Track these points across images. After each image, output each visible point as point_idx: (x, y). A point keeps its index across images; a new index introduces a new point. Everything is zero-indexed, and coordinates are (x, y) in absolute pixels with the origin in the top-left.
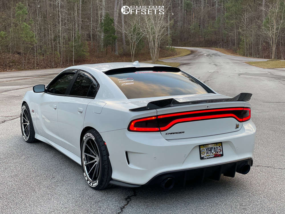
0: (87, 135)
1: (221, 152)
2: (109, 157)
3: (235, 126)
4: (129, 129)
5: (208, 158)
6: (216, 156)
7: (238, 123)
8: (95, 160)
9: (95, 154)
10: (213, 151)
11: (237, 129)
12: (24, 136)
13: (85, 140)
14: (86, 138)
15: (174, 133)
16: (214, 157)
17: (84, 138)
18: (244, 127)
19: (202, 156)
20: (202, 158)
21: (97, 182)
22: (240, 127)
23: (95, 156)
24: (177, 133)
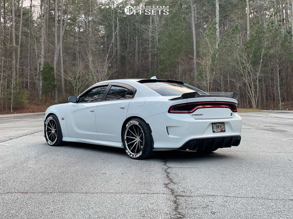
0: (130, 123)
1: (224, 129)
2: (152, 133)
3: (230, 115)
4: (169, 112)
5: (217, 132)
6: (222, 131)
7: (232, 112)
8: (136, 140)
9: (136, 136)
10: (219, 128)
11: (231, 117)
12: (48, 142)
13: (128, 126)
14: (129, 125)
15: (197, 115)
16: (221, 132)
17: (127, 125)
18: (235, 116)
19: (214, 130)
20: (214, 132)
21: (141, 152)
22: (233, 115)
23: (136, 137)
24: (198, 115)
